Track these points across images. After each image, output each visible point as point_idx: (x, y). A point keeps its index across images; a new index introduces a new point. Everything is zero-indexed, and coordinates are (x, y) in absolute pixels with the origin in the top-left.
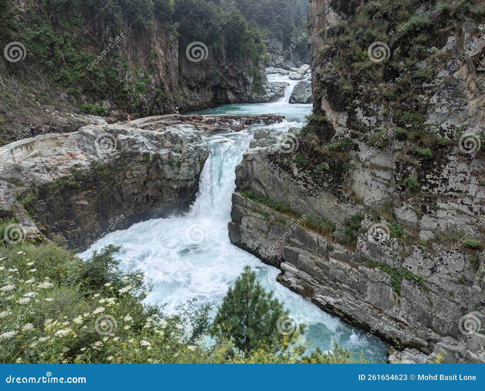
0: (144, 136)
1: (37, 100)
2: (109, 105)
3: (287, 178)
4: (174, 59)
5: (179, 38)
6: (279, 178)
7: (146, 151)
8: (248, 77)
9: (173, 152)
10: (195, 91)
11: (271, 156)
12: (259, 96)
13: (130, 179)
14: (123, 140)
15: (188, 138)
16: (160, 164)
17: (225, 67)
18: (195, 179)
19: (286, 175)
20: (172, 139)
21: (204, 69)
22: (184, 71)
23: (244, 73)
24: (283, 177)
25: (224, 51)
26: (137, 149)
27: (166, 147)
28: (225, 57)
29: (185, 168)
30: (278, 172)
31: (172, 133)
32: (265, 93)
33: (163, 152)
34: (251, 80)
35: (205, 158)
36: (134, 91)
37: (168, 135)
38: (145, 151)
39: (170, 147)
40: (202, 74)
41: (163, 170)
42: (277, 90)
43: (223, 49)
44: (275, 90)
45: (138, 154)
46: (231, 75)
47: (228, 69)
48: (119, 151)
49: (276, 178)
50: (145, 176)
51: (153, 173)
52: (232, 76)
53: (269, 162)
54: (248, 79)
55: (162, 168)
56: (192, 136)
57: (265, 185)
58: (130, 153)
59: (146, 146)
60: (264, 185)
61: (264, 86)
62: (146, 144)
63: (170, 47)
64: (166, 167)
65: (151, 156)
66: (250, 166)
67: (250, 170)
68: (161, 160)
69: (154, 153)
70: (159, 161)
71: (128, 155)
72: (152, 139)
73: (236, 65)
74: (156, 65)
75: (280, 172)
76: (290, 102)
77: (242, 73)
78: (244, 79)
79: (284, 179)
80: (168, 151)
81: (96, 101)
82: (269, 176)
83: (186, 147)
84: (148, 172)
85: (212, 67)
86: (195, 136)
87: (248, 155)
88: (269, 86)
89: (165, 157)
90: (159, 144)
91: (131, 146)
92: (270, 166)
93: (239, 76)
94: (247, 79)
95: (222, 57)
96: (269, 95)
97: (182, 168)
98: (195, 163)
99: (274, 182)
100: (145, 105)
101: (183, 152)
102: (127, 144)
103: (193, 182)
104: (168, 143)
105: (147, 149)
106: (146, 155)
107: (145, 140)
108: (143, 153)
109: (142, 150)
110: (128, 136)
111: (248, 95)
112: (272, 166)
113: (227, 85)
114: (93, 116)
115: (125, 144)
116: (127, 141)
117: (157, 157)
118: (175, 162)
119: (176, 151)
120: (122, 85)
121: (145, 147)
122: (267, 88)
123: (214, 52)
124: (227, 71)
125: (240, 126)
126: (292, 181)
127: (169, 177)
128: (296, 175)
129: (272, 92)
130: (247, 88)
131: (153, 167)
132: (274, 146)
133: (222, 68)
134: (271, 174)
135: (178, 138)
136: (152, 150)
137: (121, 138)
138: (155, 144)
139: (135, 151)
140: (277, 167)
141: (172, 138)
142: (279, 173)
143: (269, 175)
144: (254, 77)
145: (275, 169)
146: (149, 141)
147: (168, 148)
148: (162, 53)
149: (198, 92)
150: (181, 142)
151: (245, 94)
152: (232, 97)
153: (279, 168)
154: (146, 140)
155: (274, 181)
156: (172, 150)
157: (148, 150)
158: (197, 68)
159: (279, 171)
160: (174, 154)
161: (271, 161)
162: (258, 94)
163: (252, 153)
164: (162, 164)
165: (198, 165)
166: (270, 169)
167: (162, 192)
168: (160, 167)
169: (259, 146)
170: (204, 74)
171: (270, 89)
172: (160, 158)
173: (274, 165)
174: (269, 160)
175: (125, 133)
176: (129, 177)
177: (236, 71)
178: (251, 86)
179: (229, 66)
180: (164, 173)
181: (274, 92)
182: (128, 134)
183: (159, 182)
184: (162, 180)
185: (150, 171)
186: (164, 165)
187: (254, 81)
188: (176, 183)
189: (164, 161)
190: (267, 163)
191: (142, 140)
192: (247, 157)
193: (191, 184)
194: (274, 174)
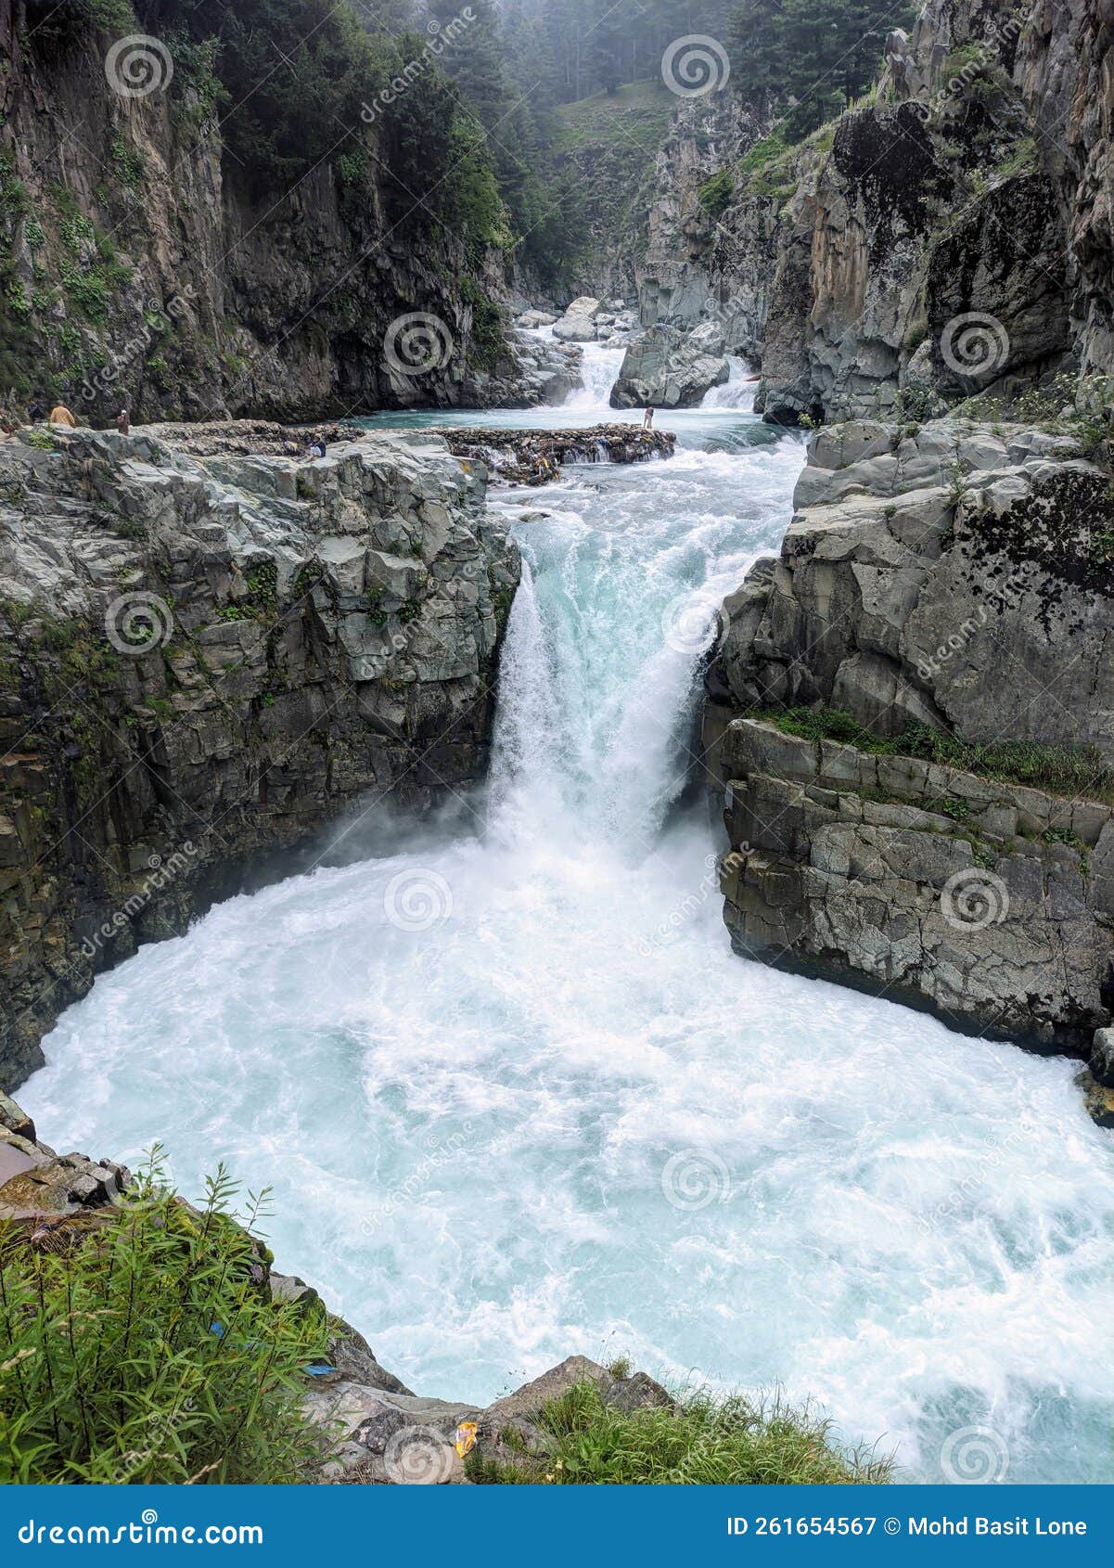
3: (1100, 624)
4: (209, 198)
5: (222, 109)
6: (1037, 629)
7: (260, 550)
8: (456, 309)
9: (383, 555)
10: (275, 349)
11: (995, 524)
12: (498, 383)
13: (194, 687)
14: (156, 487)
15: (446, 485)
16: (325, 610)
17: (379, 263)
18: (478, 678)
19: (1093, 610)
20: (369, 494)
21: (306, 261)
23: (445, 293)
24: (1073, 620)
25: (376, 196)
26: (218, 535)
27: (343, 533)
28: (380, 219)
29: (446, 628)
30: (1040, 599)
31: (367, 463)
32: (518, 372)
33: (339, 553)
34: (465, 319)
35: (513, 580)
36: (60, 313)
37: (352, 472)
38: (251, 549)
39: (364, 531)
40: (299, 279)
41: (337, 643)
42: (558, 362)
43: (374, 187)
44: (550, 360)
45: (224, 563)
46: (401, 293)
47: (389, 271)
48: (133, 549)
49: (1020, 629)
50: (258, 672)
51: (294, 657)
52: (401, 299)
53: (980, 554)
54: (458, 317)
55: (337, 630)
56: (459, 479)
58: (192, 557)
59: (250, 526)
61: (512, 346)
62: (246, 516)
63: (188, 143)
64: (352, 628)
65: (284, 574)
66: (824, 586)
67: (823, 608)
68: (333, 591)
69: (300, 560)
70: (321, 600)
71: (180, 568)
72: (281, 492)
73: (419, 257)
74: (139, 212)
75: (1051, 598)
76: (616, 403)
77: (438, 292)
78: (442, 315)
79: (1075, 629)
80: (362, 551)
83: (443, 530)
84: (270, 652)
85: (335, 255)
86: (469, 478)
87: (817, 537)
88: (529, 348)
89: (351, 579)
90: (315, 513)
91: (187, 521)
92: (982, 573)
93: (427, 302)
94: (454, 316)
95: (371, 216)
96: (532, 379)
97: (425, 627)
98: (479, 605)
99: (1000, 649)
101: (431, 551)
102: (173, 514)
103: (471, 692)
104: (353, 513)
105: (257, 537)
106: (261, 568)
108: (248, 558)
109: (241, 547)
111: (457, 378)
112: (998, 571)
115: (164, 512)
116: (170, 499)
117: (312, 575)
118: (393, 598)
119: (394, 549)
120: (5, 285)
121: (246, 532)
122: (524, 353)
123: (341, 196)
124: (384, 281)
127: (365, 671)
129: (540, 368)
130: (453, 352)
131: (292, 628)
133: (369, 263)
135: (402, 487)
136: (286, 543)
138: (297, 517)
139: (210, 549)
140: (1029, 575)
141: (369, 487)
142: (1046, 604)
144: (474, 309)
146: (265, 504)
147: (354, 534)
148: (155, 159)
149: (282, 354)
150: (418, 504)
151: (447, 377)
153: (1043, 578)
154: (242, 500)
155: (999, 644)
156: (377, 545)
157: (267, 545)
158: (283, 253)
159: (1042, 593)
160: (392, 562)
161: (992, 550)
162: (493, 375)
163: (847, 525)
164: (335, 614)
165: (489, 610)
166: (977, 590)
167: (326, 747)
168: (328, 627)
169: (862, 492)
170: (307, 284)
171: (534, 357)
172: (328, 581)
173: (1012, 567)
174: (983, 546)
175: (154, 456)
176: (189, 682)
177: (419, 277)
178: (464, 345)
179: (394, 259)
180: (344, 655)
181: (550, 369)
182: (169, 465)
183: (315, 700)
184: (330, 691)
185: (281, 646)
186: (345, 616)
187: (474, 326)
188: (401, 697)
189: (345, 594)
190: (963, 561)
191: (229, 499)
192: (812, 548)
193: (463, 701)
194: (1009, 612)
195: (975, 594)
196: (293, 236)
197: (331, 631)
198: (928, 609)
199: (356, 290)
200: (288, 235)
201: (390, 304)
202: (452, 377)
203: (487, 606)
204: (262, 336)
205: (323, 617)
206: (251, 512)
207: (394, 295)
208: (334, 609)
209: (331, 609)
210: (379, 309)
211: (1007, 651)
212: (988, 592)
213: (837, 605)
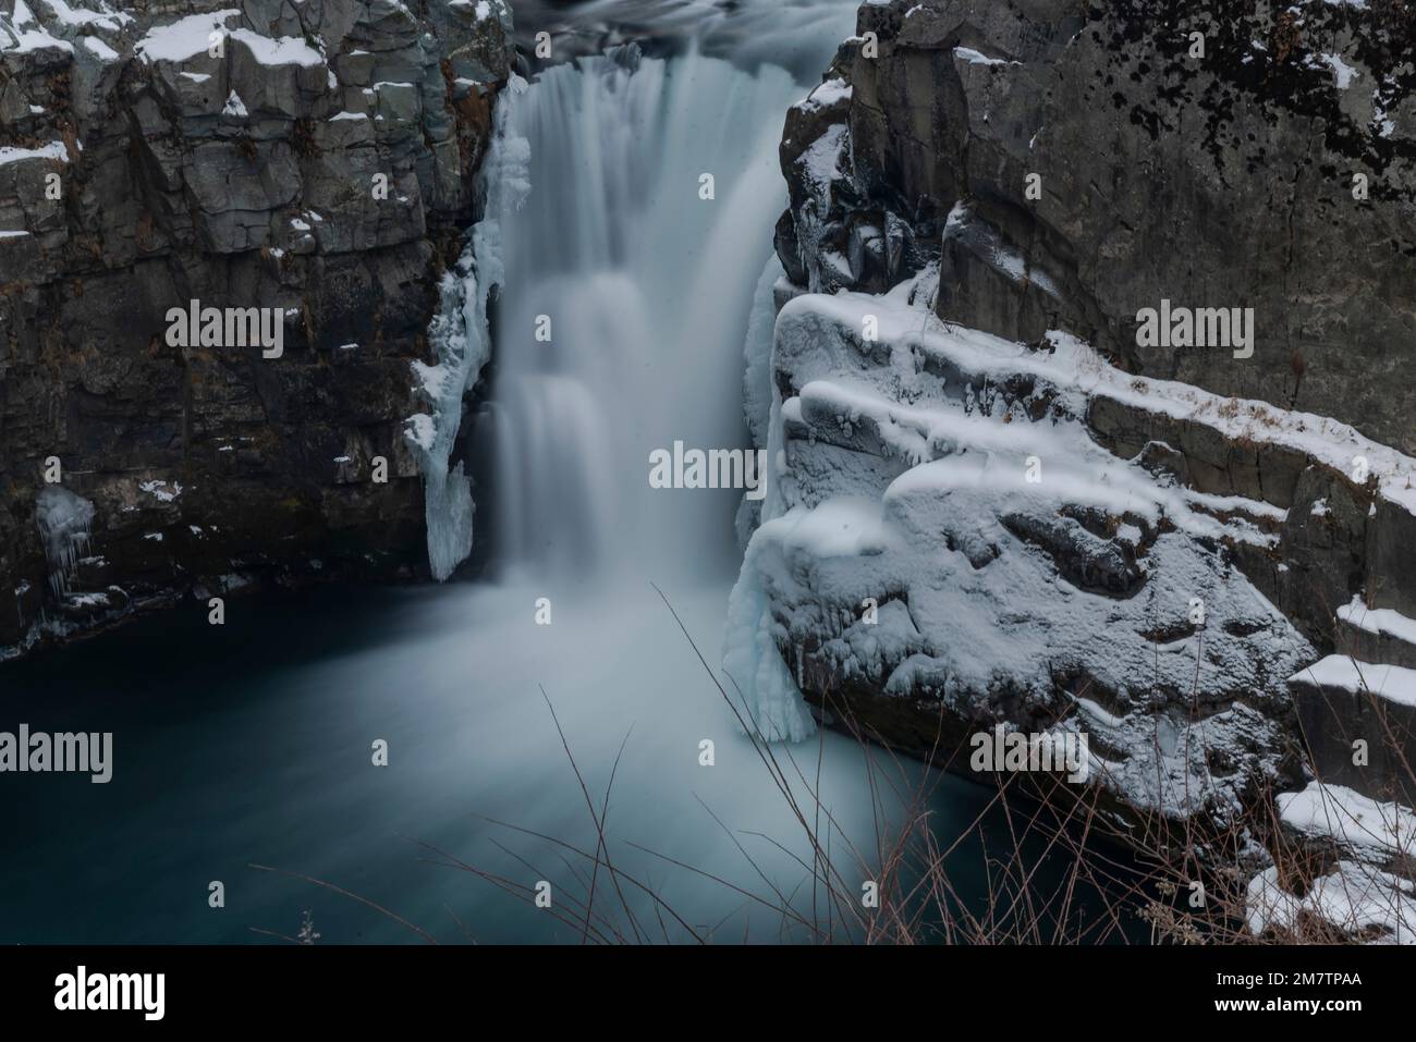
3: (1288, 156)
6: (1204, 165)
16: (161, 137)
18: (426, 247)
19: (1275, 133)
24: (1251, 149)
30: (1204, 115)
35: (492, 80)
41: (184, 189)
49: (1183, 163)
51: (110, 216)
55: (180, 171)
57: (1076, 229)
65: (88, 82)
66: (921, 92)
67: (923, 125)
68: (170, 107)
69: (112, 58)
70: (151, 118)
75: (1219, 113)
79: (1255, 163)
80: (221, 37)
82: (1112, 158)
89: (196, 86)
92: (1124, 73)
97: (330, 161)
98: (423, 121)
99: (1159, 195)
105: (47, 24)
106: (52, 73)
108: (28, 58)
109: (15, 40)
112: (1143, 68)
117: (134, 83)
127: (227, 239)
128: (1362, 127)
134: (1136, 136)
136: (91, 30)
142: (1213, 123)
143: (1117, 147)
145: (1171, 95)
147: (208, 11)
155: (1157, 187)
156: (246, 27)
157: (63, 35)
159: (1206, 105)
160: (267, 52)
161: (1133, 35)
164: (177, 144)
165: (444, 130)
166: (1119, 100)
168: (165, 166)
172: (162, 91)
173: (1163, 63)
174: (1121, 28)
180: (195, 211)
184: (181, 270)
185: (88, 199)
186: (191, 150)
188: (294, 280)
189: (189, 112)
190: (1096, 53)
192: (896, 26)
193: (403, 286)
194: (1165, 136)
195: (1118, 106)
197: (170, 173)
198: (1058, 129)
203: (441, 122)
205: (158, 150)
208: (173, 136)
209: (170, 135)
211: (1169, 199)
212: (1133, 101)
213: (941, 123)
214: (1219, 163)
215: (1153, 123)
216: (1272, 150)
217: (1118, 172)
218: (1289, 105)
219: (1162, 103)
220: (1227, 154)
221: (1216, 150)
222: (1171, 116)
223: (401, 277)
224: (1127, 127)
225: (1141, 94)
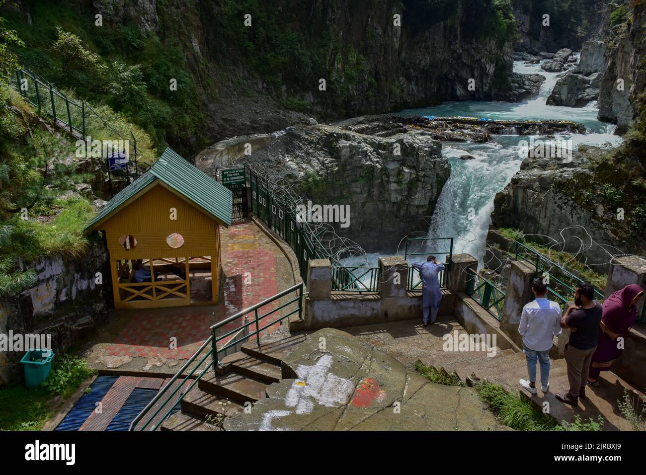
0: (367, 143)
1: (235, 90)
2: (312, 99)
3: (585, 218)
4: (395, 40)
6: (570, 217)
8: (487, 66)
9: (404, 168)
10: (414, 83)
11: (561, 185)
12: (501, 93)
13: (346, 198)
14: (345, 147)
15: (426, 149)
16: (386, 181)
17: (458, 51)
18: (429, 206)
19: (583, 214)
21: (429, 53)
22: (403, 54)
23: (483, 60)
24: (578, 216)
25: (459, 29)
26: (360, 160)
28: (459, 37)
30: (571, 208)
31: (405, 141)
32: (510, 89)
33: (392, 166)
34: (491, 69)
35: (445, 178)
36: (342, 81)
38: (369, 163)
39: (400, 160)
40: (426, 59)
41: (388, 190)
42: (528, 85)
43: (458, 26)
44: (525, 85)
45: (360, 166)
46: (465, 61)
47: (461, 54)
48: (337, 161)
49: (566, 216)
52: (465, 63)
53: (556, 193)
54: (488, 68)
56: (431, 147)
58: (351, 164)
59: (370, 156)
60: (542, 224)
61: (510, 79)
62: (369, 154)
64: (393, 187)
65: (376, 171)
66: (520, 194)
67: (520, 201)
68: (388, 176)
69: (380, 167)
70: (384, 178)
71: (348, 167)
72: (379, 148)
73: (474, 48)
75: (574, 208)
76: (548, 103)
77: (480, 60)
78: (481, 67)
79: (579, 218)
80: (398, 166)
81: (297, 93)
82: (553, 213)
83: (422, 162)
86: (435, 147)
87: (520, 180)
88: (517, 80)
89: (393, 173)
90: (386, 154)
91: (352, 155)
92: (557, 198)
93: (475, 64)
94: (486, 68)
95: (456, 36)
96: (516, 92)
98: (431, 184)
99: (560, 221)
100: (354, 101)
103: (425, 209)
105: (370, 160)
106: (370, 168)
107: (369, 149)
108: (367, 166)
109: (365, 162)
110: (350, 142)
111: (484, 90)
112: (561, 198)
113: (457, 75)
114: (294, 113)
115: (346, 153)
116: (349, 149)
117: (383, 171)
118: (406, 180)
119: (408, 166)
120: (329, 73)
121: (368, 158)
122: (514, 82)
123: (445, 31)
124: (460, 57)
125: (485, 135)
126: (592, 222)
127: (394, 200)
128: (600, 216)
129: (519, 88)
130: (485, 81)
131: (376, 185)
132: (565, 171)
133: (454, 51)
134: (558, 209)
135: (413, 149)
136: (377, 162)
137: (343, 144)
138: (381, 155)
139: (357, 163)
140: (568, 200)
141: (404, 148)
142: (572, 210)
143: (554, 211)
144: (496, 66)
145: (565, 203)
146: (374, 151)
147: (398, 161)
149: (416, 84)
150: (417, 154)
151: (480, 90)
152: (462, 93)
153: (572, 202)
155: (560, 219)
156: (403, 165)
157: (373, 162)
158: (420, 51)
159: (571, 206)
160: (406, 170)
161: (560, 192)
162: (500, 90)
163: (527, 178)
164: (388, 182)
165: (435, 186)
166: (556, 203)
167: (382, 219)
169: (538, 168)
170: (428, 60)
171: (518, 83)
172: (387, 173)
173: (564, 198)
174: (558, 190)
175: (347, 138)
176: (346, 196)
177: (473, 56)
178: (489, 78)
179: (463, 50)
180: (389, 194)
181: (524, 88)
182: (350, 140)
183: (381, 206)
184: (385, 203)
185: (372, 190)
186: (391, 183)
187: (495, 71)
188: (403, 208)
189: (391, 177)
190: (553, 194)
191: (365, 149)
192: (518, 183)
193: (422, 212)
194: (563, 210)
196: (425, 46)
197: (386, 187)
199: (448, 61)
200: (423, 45)
201: (460, 65)
202: (482, 90)
204: (409, 79)
205: (385, 183)
206: (370, 152)
207: (462, 62)
210: (456, 66)
211: (562, 222)
212: (558, 203)
213: (523, 201)
214: (572, 217)
215: (561, 208)
216: (582, 216)
217: (554, 215)
218: (587, 209)
219: (563, 205)
220: (574, 216)
221: (572, 215)
222: (564, 207)
223: (422, 210)
224: (556, 208)
225: (560, 202)
